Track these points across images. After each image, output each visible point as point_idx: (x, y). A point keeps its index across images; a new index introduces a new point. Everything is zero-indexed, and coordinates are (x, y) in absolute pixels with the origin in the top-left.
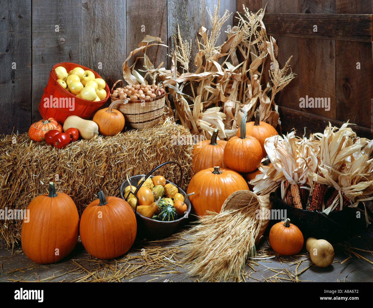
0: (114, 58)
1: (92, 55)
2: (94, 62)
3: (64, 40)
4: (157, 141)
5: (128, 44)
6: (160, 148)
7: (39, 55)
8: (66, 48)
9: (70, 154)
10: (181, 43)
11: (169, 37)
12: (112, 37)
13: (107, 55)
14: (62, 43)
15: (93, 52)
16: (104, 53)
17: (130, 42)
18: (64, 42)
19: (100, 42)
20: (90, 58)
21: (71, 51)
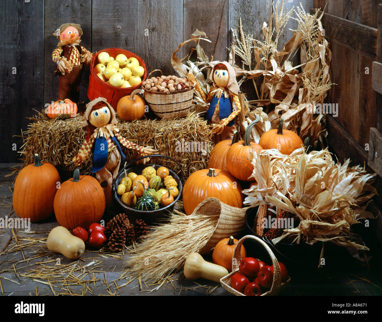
0: (170, 47)
1: (148, 43)
2: (149, 50)
3: (121, 27)
4: (169, 133)
5: (184, 35)
6: (171, 140)
7: (98, 39)
8: (122, 34)
9: (82, 132)
10: (243, 37)
11: (229, 30)
12: (168, 27)
13: (162, 43)
14: (119, 30)
15: (149, 41)
16: (160, 41)
17: (187, 33)
18: (121, 30)
19: (156, 31)
20: (145, 45)
21: (127, 38)
